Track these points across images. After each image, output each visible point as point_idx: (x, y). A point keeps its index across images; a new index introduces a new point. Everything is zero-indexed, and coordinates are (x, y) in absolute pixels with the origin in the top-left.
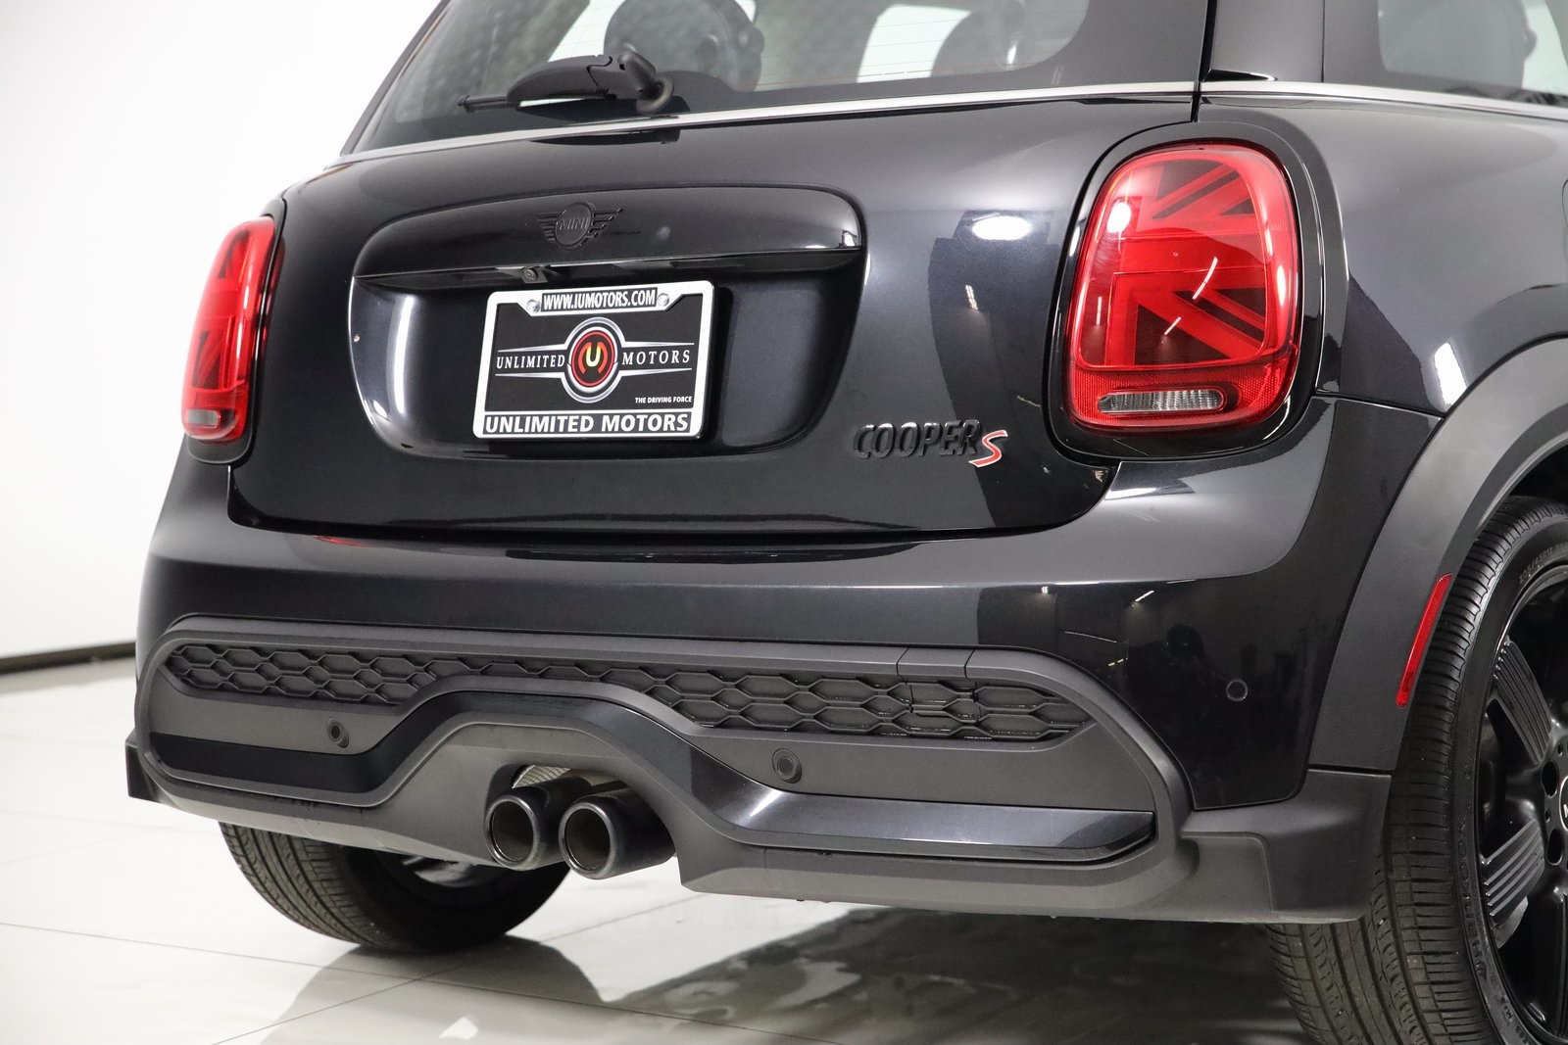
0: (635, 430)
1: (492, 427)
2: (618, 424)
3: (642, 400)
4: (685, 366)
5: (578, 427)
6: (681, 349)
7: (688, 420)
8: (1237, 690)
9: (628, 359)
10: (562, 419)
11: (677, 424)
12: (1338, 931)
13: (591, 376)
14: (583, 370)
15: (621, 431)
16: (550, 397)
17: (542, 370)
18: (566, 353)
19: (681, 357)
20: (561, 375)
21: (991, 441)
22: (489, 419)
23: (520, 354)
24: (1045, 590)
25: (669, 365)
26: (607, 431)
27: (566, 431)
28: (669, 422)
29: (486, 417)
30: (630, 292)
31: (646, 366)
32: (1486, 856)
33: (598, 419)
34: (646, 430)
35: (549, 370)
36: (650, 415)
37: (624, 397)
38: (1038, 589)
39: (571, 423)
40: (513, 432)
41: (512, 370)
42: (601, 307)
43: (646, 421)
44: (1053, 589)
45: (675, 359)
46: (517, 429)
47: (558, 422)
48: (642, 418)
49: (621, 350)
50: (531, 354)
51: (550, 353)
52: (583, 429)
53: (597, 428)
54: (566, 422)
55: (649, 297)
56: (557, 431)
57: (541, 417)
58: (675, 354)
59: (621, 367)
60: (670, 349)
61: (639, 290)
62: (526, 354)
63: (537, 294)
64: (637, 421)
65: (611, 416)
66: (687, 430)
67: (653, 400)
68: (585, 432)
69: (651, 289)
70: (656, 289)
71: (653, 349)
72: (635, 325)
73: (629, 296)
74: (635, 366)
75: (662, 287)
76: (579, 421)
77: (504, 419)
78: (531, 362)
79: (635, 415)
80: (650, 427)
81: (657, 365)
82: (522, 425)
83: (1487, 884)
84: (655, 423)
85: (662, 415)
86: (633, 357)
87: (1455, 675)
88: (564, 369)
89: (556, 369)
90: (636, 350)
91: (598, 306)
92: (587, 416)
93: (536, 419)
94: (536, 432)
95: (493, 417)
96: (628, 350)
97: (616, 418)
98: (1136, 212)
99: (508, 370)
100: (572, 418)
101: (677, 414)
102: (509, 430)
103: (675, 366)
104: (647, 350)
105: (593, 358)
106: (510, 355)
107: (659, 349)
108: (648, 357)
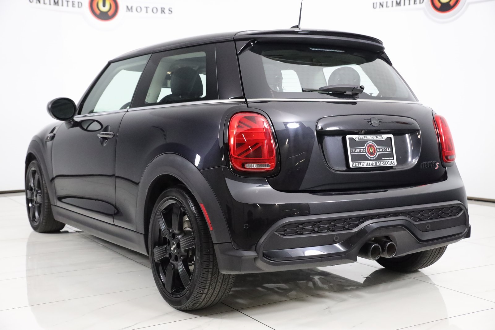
0: (384, 165)
1: (354, 165)
2: (380, 164)
3: (383, 159)
4: (390, 151)
5: (372, 164)
6: (389, 148)
7: (394, 162)
9: (378, 150)
10: (369, 163)
11: (392, 163)
13: (372, 154)
14: (370, 153)
15: (381, 165)
16: (364, 158)
17: (361, 152)
18: (365, 149)
19: (389, 150)
20: (365, 154)
21: (437, 164)
22: (353, 163)
23: (355, 149)
25: (387, 151)
26: (378, 165)
27: (370, 165)
28: (390, 163)
29: (352, 163)
30: (376, 136)
31: (382, 152)
33: (376, 163)
34: (386, 165)
35: (362, 152)
36: (386, 162)
37: (379, 158)
39: (371, 164)
40: (359, 166)
41: (354, 152)
42: (371, 139)
43: (386, 163)
45: (388, 150)
46: (360, 166)
47: (368, 164)
48: (385, 162)
49: (377, 148)
50: (358, 149)
51: (362, 149)
52: (373, 165)
53: (376, 165)
54: (370, 164)
55: (380, 137)
56: (368, 166)
57: (364, 163)
58: (388, 149)
59: (377, 152)
60: (386, 148)
61: (378, 136)
62: (357, 149)
63: (357, 136)
64: (384, 163)
65: (379, 162)
66: (394, 164)
67: (385, 158)
68: (374, 166)
71: (383, 148)
72: (379, 143)
73: (376, 137)
74: (380, 152)
75: (383, 135)
76: (372, 163)
77: (356, 163)
78: (359, 151)
79: (383, 162)
80: (387, 164)
81: (384, 151)
82: (360, 165)
84: (387, 163)
85: (389, 161)
86: (380, 150)
88: (366, 152)
89: (364, 152)
90: (380, 148)
91: (370, 139)
92: (374, 162)
93: (363, 163)
94: (364, 166)
95: (354, 163)
96: (378, 148)
97: (380, 162)
99: (354, 153)
100: (370, 163)
101: (392, 161)
102: (358, 165)
103: (388, 152)
104: (382, 148)
105: (371, 150)
106: (353, 149)
107: (384, 148)
108: (382, 150)
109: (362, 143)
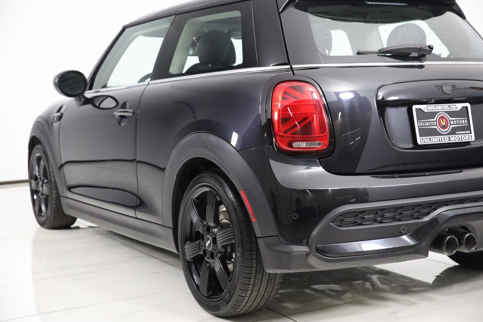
0: (459, 140)
1: (422, 141)
3: (458, 133)
5: (445, 140)
6: (464, 120)
7: (471, 137)
10: (440, 138)
11: (469, 138)
13: (444, 127)
14: (441, 126)
15: (455, 140)
16: (435, 133)
17: (430, 126)
18: (436, 121)
20: (436, 127)
22: (421, 139)
23: (424, 122)
25: (462, 124)
26: (452, 141)
27: (442, 141)
28: (467, 138)
31: (457, 124)
33: (449, 138)
34: (462, 140)
35: (432, 126)
36: (462, 136)
37: (453, 132)
39: (443, 139)
40: (428, 142)
41: (423, 126)
42: (443, 109)
43: (461, 138)
45: (464, 122)
46: (429, 142)
47: (439, 139)
48: (460, 137)
49: (450, 120)
51: (432, 121)
52: (446, 140)
53: (450, 140)
54: (441, 139)
55: (454, 107)
56: (439, 141)
57: (435, 138)
59: (451, 125)
60: (462, 120)
62: (426, 122)
63: (425, 106)
64: (459, 138)
65: (452, 137)
66: (472, 139)
67: (461, 132)
72: (452, 114)
73: (449, 107)
74: (454, 124)
75: (457, 105)
76: (445, 138)
77: (425, 139)
79: (458, 136)
81: (459, 124)
82: (430, 140)
84: (463, 138)
85: (465, 136)
86: (454, 123)
88: (436, 125)
89: (434, 126)
90: (454, 120)
92: (446, 137)
93: (433, 139)
94: (434, 142)
96: (452, 120)
97: (454, 137)
101: (468, 136)
103: (464, 124)
104: (456, 120)
105: (443, 122)
106: (421, 122)
107: (459, 120)
108: (457, 122)
109: (432, 115)
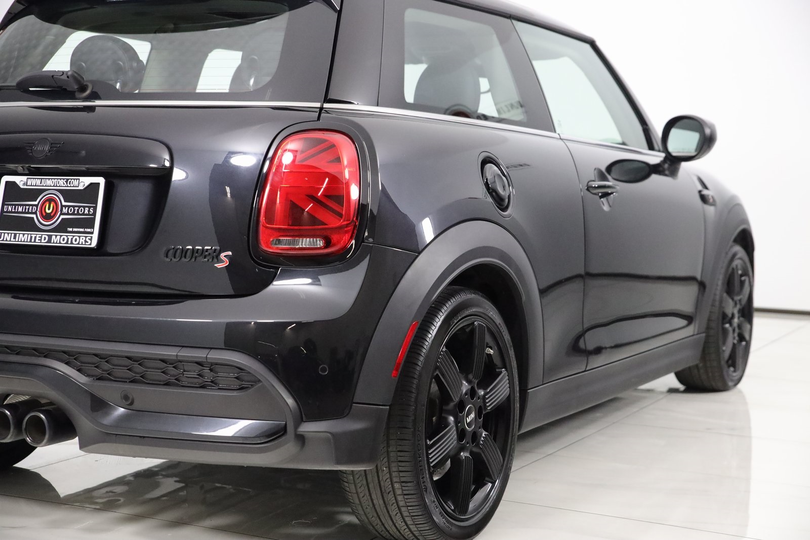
0: (67, 243)
2: (59, 240)
3: (70, 229)
4: (90, 215)
5: (41, 240)
6: (89, 207)
7: (91, 240)
8: (324, 370)
9: (65, 210)
10: (33, 236)
11: (86, 241)
12: (367, 472)
13: (48, 217)
14: (44, 214)
15: (60, 243)
17: (25, 213)
18: (37, 206)
19: (89, 211)
20: (34, 216)
21: (224, 256)
23: (15, 205)
24: (253, 323)
25: (83, 214)
26: (54, 243)
27: (35, 242)
28: (82, 240)
30: (68, 180)
31: (73, 214)
32: (430, 441)
33: (50, 237)
34: (72, 243)
35: (28, 213)
36: (74, 236)
37: (62, 228)
38: (250, 323)
39: (38, 238)
40: (10, 241)
41: (11, 212)
42: (54, 186)
43: (72, 239)
44: (256, 323)
45: (86, 212)
46: (12, 239)
47: (31, 237)
48: (70, 238)
49: (62, 206)
50: (21, 205)
51: (29, 205)
52: (43, 241)
53: (49, 241)
54: (35, 237)
55: (76, 183)
56: (31, 241)
57: (24, 234)
58: (87, 209)
59: (62, 214)
60: (84, 207)
61: (71, 179)
62: (18, 205)
63: (24, 178)
64: (68, 239)
65: (56, 236)
66: (90, 244)
67: (75, 230)
68: (44, 243)
69: (77, 179)
70: (79, 179)
71: (76, 206)
72: (69, 195)
73: (67, 182)
74: (68, 214)
75: (82, 179)
76: (41, 237)
77: (6, 235)
78: (20, 209)
79: (67, 236)
80: (74, 242)
81: (78, 214)
82: (15, 238)
83: (429, 452)
84: (76, 240)
85: (79, 237)
86: (67, 210)
87: (420, 363)
88: (35, 213)
89: (32, 213)
90: (69, 206)
91: (52, 185)
92: (45, 235)
93: (21, 235)
94: (21, 241)
96: (65, 206)
97: (58, 237)
98: (295, 157)
99: (10, 212)
100: (38, 236)
101: (86, 237)
102: (8, 239)
103: (86, 215)
104: (74, 207)
105: (49, 209)
106: (10, 205)
107: (79, 207)
108: (74, 210)
109: (33, 194)
